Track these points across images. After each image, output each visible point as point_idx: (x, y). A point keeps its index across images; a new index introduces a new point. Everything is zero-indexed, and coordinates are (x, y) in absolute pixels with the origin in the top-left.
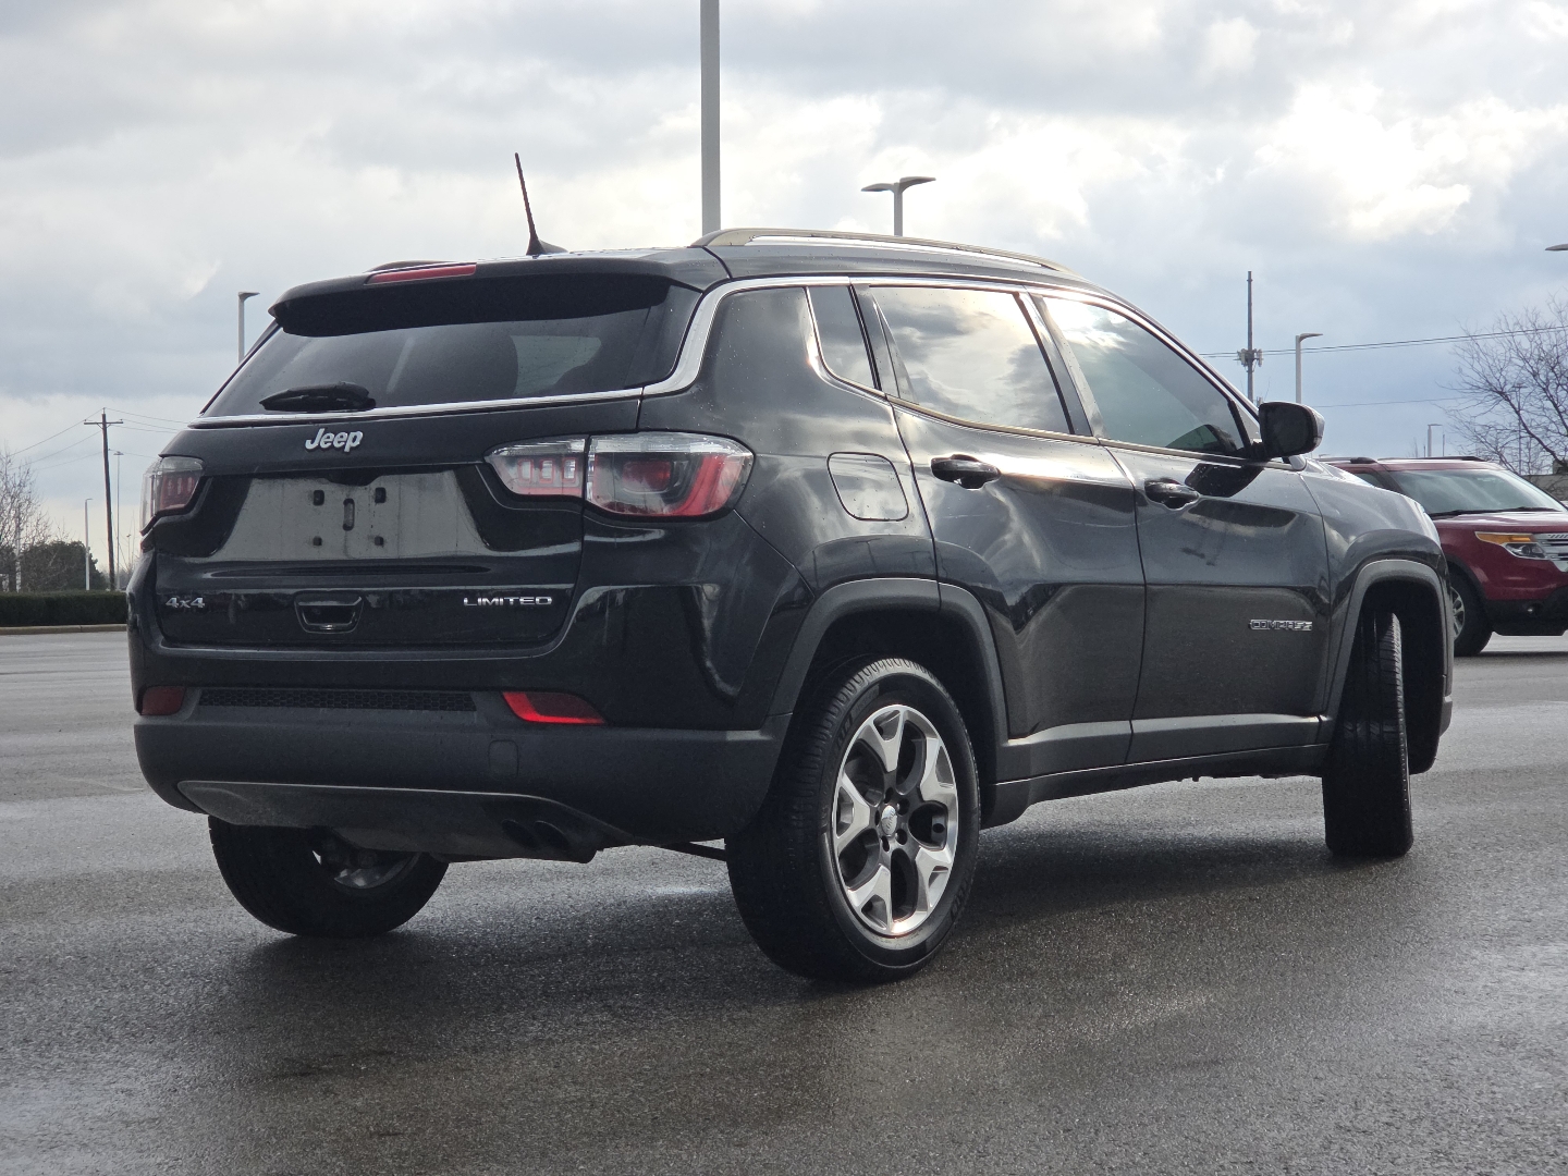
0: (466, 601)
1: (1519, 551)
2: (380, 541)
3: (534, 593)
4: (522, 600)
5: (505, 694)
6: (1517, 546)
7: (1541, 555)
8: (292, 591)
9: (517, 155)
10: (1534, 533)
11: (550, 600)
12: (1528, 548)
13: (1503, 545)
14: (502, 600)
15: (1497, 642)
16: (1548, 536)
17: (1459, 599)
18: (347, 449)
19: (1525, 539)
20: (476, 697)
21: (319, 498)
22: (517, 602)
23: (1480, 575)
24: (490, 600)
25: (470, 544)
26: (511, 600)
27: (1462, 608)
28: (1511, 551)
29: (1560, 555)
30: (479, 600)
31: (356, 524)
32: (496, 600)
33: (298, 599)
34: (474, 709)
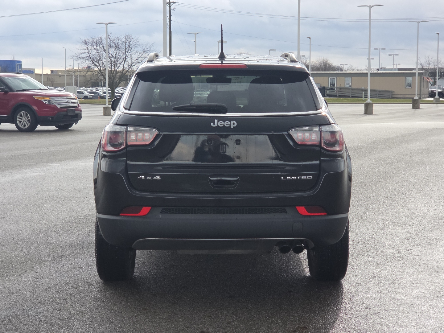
0: (282, 178)
1: (46, 102)
3: (306, 175)
4: (302, 177)
5: (296, 207)
6: (46, 100)
7: (53, 103)
9: (222, 25)
10: (50, 97)
11: (311, 177)
12: (49, 101)
13: (42, 100)
14: (295, 177)
15: (39, 127)
16: (54, 98)
17: (29, 115)
18: (232, 127)
19: (48, 98)
20: (287, 209)
22: (301, 178)
23: (35, 108)
24: (291, 177)
26: (299, 177)
27: (30, 118)
28: (45, 102)
29: (57, 103)
30: (287, 178)
32: (293, 177)
33: (209, 177)
34: (286, 212)
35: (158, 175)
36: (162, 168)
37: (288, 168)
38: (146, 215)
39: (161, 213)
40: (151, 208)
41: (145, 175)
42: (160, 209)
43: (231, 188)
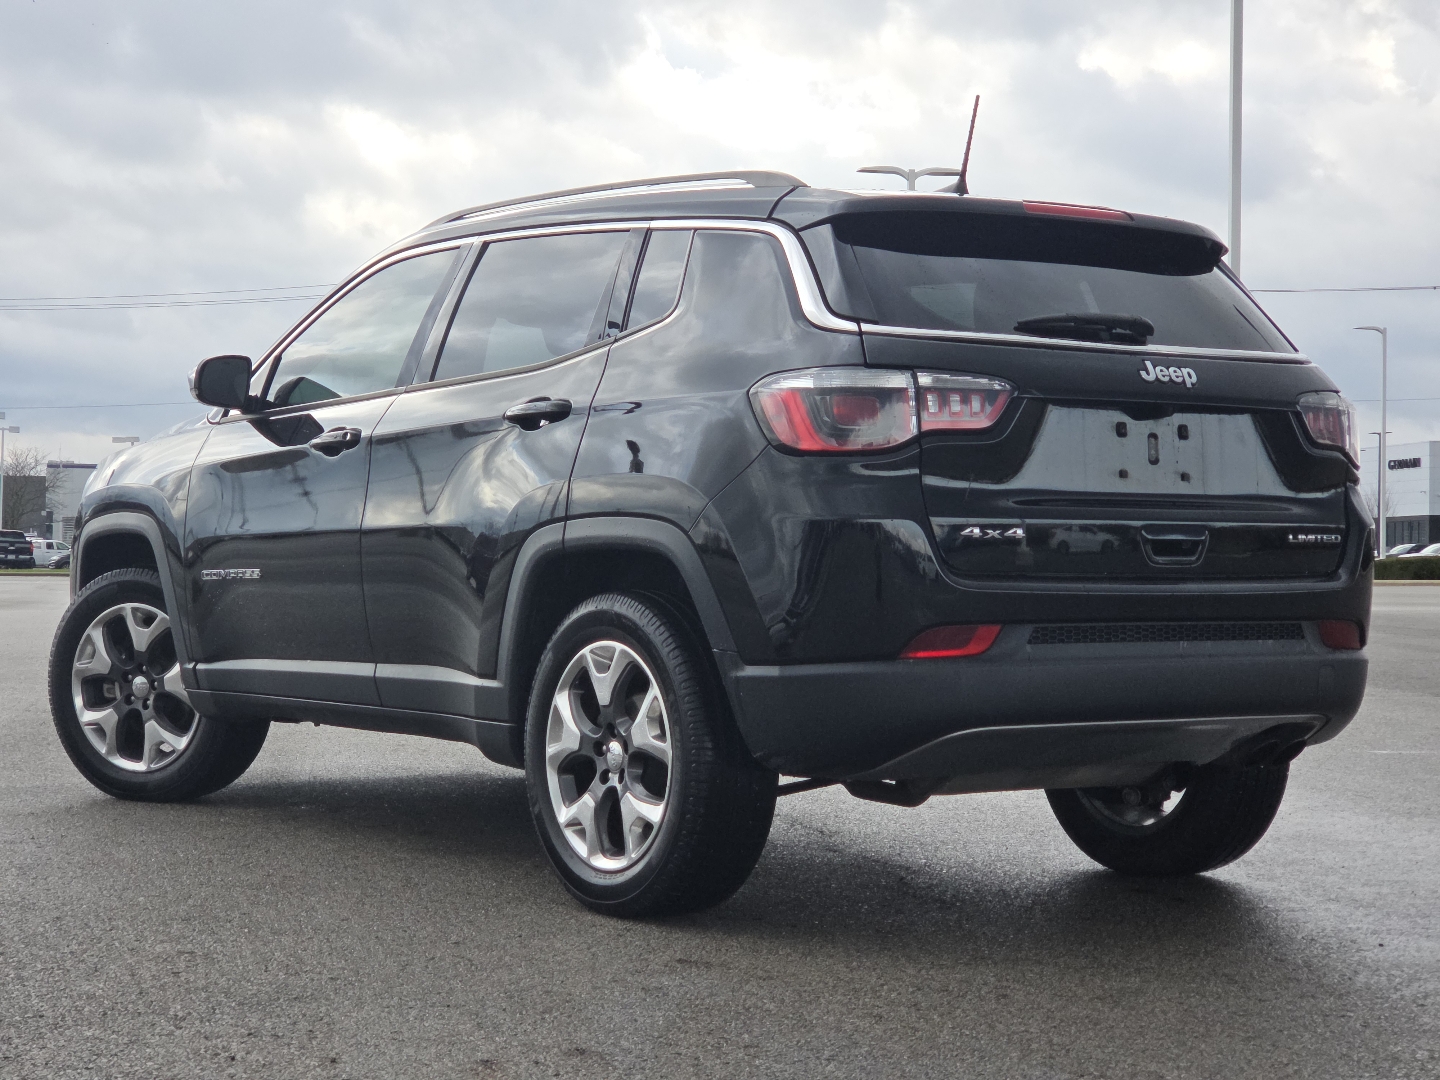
0: (1291, 537)
2: (1184, 477)
4: (1324, 537)
8: (1139, 523)
9: (978, 97)
11: (1339, 537)
14: (1313, 537)
18: (1188, 384)
20: (1305, 627)
21: (1121, 430)
22: (1322, 538)
24: (1307, 537)
25: (1268, 483)
26: (1319, 537)
30: (1300, 537)
31: (1161, 458)
32: (1310, 537)
33: (1143, 532)
34: (1303, 637)
35: (1017, 526)
36: (1015, 503)
37: (1296, 510)
38: (983, 652)
39: (1030, 642)
40: (1000, 631)
41: (983, 527)
42: (1027, 631)
43: (1191, 563)
